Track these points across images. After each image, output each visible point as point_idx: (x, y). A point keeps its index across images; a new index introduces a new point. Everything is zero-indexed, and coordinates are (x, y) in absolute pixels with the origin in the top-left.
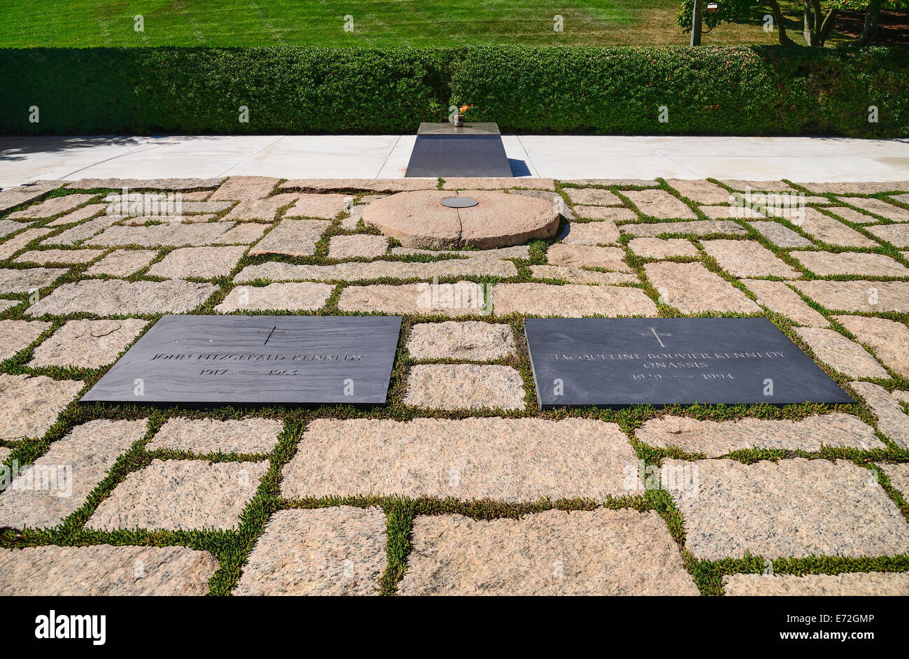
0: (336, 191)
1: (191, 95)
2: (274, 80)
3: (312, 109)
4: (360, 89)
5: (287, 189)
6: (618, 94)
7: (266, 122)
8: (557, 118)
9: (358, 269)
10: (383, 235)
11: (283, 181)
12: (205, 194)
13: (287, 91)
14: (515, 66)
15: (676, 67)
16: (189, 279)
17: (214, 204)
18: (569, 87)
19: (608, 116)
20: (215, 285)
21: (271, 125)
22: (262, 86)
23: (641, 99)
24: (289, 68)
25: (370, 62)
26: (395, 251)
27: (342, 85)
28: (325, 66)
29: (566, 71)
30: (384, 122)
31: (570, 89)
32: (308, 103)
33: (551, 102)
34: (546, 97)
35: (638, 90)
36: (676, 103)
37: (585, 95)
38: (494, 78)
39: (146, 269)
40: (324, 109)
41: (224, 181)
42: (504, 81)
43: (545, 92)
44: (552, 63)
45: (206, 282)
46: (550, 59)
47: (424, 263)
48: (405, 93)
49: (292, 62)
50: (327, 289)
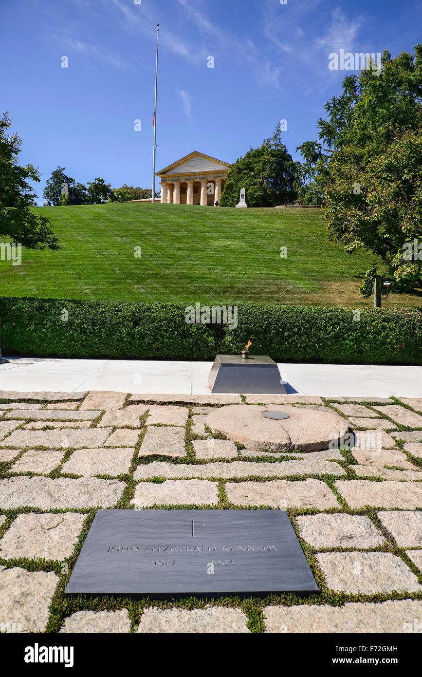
0: (171, 403)
1: (45, 330)
2: (105, 322)
3: (130, 342)
4: (164, 330)
5: (135, 401)
6: (336, 337)
7: (95, 350)
8: (297, 352)
9: (225, 468)
10: (229, 439)
11: (129, 395)
12: (75, 405)
13: (114, 330)
14: (268, 318)
15: (373, 321)
16: (99, 477)
17: (85, 413)
18: (305, 332)
19: (331, 351)
20: (121, 482)
21: (99, 352)
22: (96, 326)
23: (352, 341)
24: (116, 314)
25: (172, 313)
26: (244, 453)
27: (152, 327)
28: (141, 315)
29: (302, 322)
30: (179, 352)
31: (305, 333)
32: (127, 338)
33: (293, 341)
34: (289, 338)
35: (350, 335)
36: (376, 344)
37: (315, 337)
38: (255, 325)
39: (59, 468)
40: (138, 343)
41: (87, 395)
42: (261, 327)
43: (288, 335)
44: (292, 317)
45: (112, 479)
46: (291, 314)
47: (271, 463)
48: (195, 334)
49: (118, 311)
50: (212, 486)
